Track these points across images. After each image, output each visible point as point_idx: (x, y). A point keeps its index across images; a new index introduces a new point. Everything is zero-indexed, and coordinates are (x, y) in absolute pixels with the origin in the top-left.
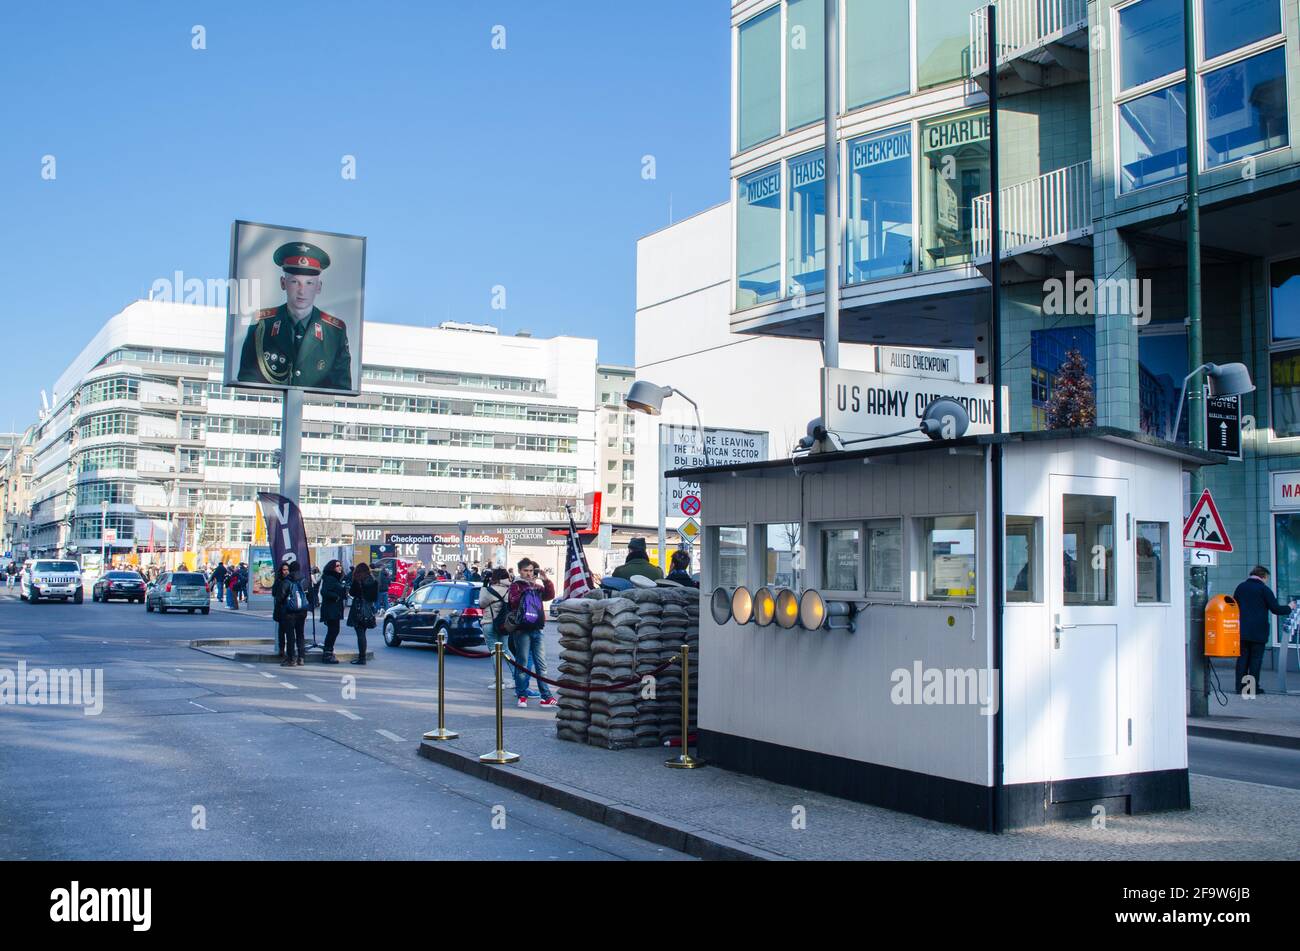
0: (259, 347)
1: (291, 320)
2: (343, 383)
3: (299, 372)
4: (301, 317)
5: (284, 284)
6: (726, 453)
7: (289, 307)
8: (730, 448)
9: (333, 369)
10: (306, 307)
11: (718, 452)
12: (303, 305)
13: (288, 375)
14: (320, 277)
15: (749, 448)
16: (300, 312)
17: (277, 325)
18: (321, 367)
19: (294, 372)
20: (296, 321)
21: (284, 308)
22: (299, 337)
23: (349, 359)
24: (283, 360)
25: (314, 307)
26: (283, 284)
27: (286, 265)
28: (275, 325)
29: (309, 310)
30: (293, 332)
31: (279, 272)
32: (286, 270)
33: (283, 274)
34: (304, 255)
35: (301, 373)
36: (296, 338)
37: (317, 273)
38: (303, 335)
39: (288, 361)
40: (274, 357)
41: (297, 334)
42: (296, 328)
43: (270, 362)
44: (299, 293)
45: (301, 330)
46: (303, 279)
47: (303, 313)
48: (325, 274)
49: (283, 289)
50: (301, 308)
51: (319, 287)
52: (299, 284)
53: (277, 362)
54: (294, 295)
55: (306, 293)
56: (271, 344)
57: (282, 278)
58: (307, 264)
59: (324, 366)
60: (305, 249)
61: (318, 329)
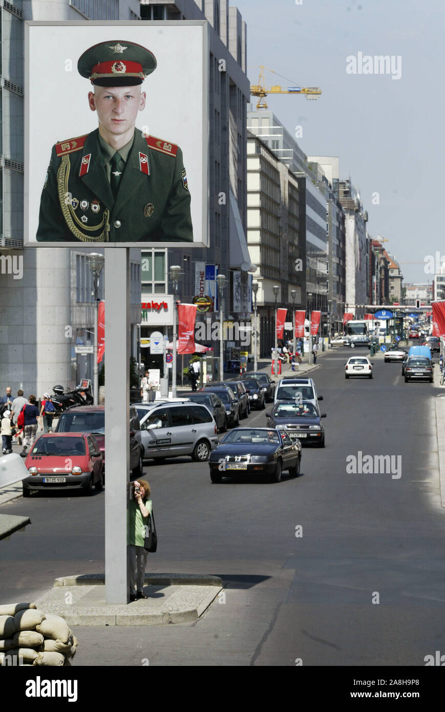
0: (63, 193)
1: (105, 152)
2: (180, 233)
3: (118, 223)
4: (119, 146)
5: (93, 102)
7: (103, 135)
9: (165, 214)
10: (126, 131)
12: (121, 128)
13: (104, 227)
14: (144, 87)
16: (117, 138)
18: (149, 213)
19: (112, 222)
20: (112, 152)
21: (95, 134)
22: (117, 174)
23: (187, 198)
24: (96, 208)
25: (137, 133)
26: (92, 102)
27: (95, 76)
28: (85, 161)
29: (129, 136)
30: (109, 168)
31: (87, 86)
32: (95, 82)
33: (91, 88)
34: (118, 58)
35: (121, 223)
36: (113, 176)
37: (138, 81)
38: (123, 171)
39: (103, 208)
40: (84, 204)
41: (113, 170)
42: (113, 162)
43: (80, 212)
44: (115, 112)
45: (120, 164)
46: (120, 92)
47: (121, 141)
48: (150, 82)
49: (93, 109)
50: (119, 134)
51: (142, 101)
52: (115, 99)
53: (88, 212)
54: (109, 116)
55: (125, 111)
56: (79, 187)
57: (90, 94)
58: (123, 71)
59: (153, 212)
60: (121, 49)
61: (144, 160)
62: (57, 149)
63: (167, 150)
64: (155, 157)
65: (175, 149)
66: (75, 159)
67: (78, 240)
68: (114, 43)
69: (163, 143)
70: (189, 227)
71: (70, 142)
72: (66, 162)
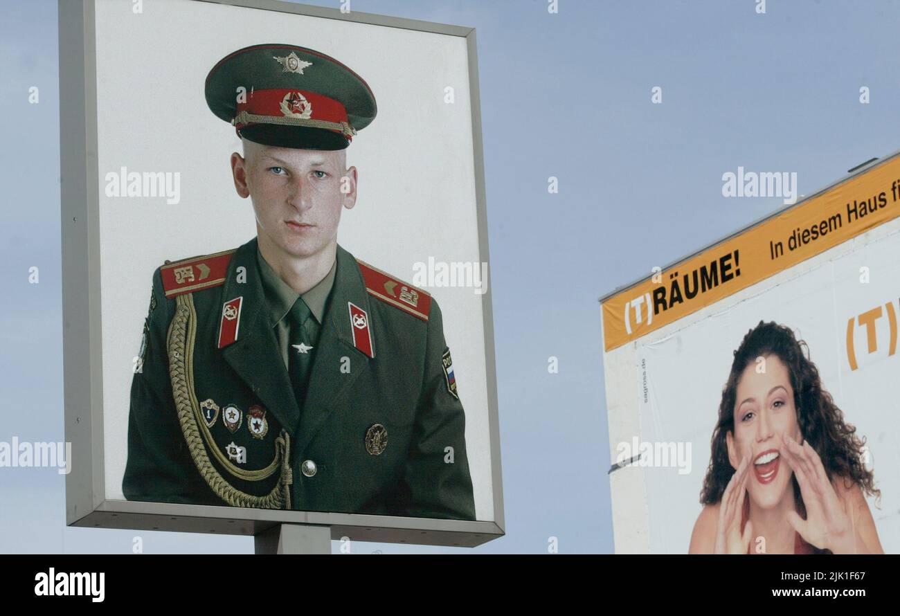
0: (182, 388)
1: (272, 295)
2: (445, 496)
3: (311, 465)
4: (304, 284)
5: (243, 178)
7: (266, 253)
10: (317, 252)
12: (307, 244)
13: (279, 473)
16: (300, 266)
17: (231, 313)
18: (377, 446)
19: (296, 463)
20: (290, 299)
22: (303, 348)
23: (456, 418)
24: (259, 426)
25: (342, 256)
26: (240, 177)
27: (244, 119)
28: (228, 312)
29: (324, 265)
30: (285, 332)
32: (245, 132)
33: (237, 145)
34: (294, 84)
35: (317, 467)
36: (293, 352)
37: (338, 142)
38: (316, 343)
39: (275, 428)
40: (232, 415)
41: (295, 338)
42: (292, 320)
43: (222, 434)
44: (292, 206)
45: (308, 326)
46: (303, 160)
47: (309, 273)
49: (244, 193)
50: (302, 256)
52: (291, 176)
53: (242, 435)
54: (278, 214)
55: (313, 207)
57: (235, 158)
58: (305, 114)
59: (385, 444)
60: (300, 65)
61: (360, 322)
62: (164, 277)
63: (408, 303)
64: (383, 315)
65: (426, 302)
66: (209, 303)
67: (219, 502)
69: (399, 286)
71: (194, 263)
72: (187, 312)
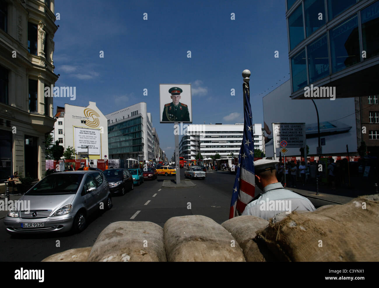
0: (167, 113)
1: (174, 106)
4: (176, 105)
5: (172, 97)
6: (292, 129)
7: (173, 103)
8: (294, 128)
9: (185, 117)
11: (290, 129)
13: (174, 119)
14: (180, 95)
15: (299, 128)
16: (176, 104)
17: (171, 107)
18: (182, 116)
19: (176, 118)
20: (175, 106)
22: (176, 110)
23: (189, 114)
24: (173, 115)
25: (179, 103)
26: (171, 97)
27: (172, 93)
28: (170, 107)
32: (172, 94)
33: (171, 95)
34: (176, 90)
36: (175, 110)
37: (180, 94)
39: (174, 116)
40: (170, 115)
41: (176, 109)
43: (170, 116)
44: (175, 99)
46: (176, 96)
47: (177, 104)
48: (181, 94)
49: (172, 98)
50: (176, 103)
51: (180, 97)
52: (175, 97)
53: (171, 116)
54: (174, 100)
55: (177, 99)
56: (169, 112)
57: (171, 96)
58: (177, 92)
61: (181, 107)
62: (165, 105)
63: (185, 106)
64: (183, 107)
65: (186, 106)
66: (169, 107)
67: (169, 121)
68: (175, 88)
69: (184, 104)
70: (189, 119)
71: (168, 104)
72: (167, 108)
